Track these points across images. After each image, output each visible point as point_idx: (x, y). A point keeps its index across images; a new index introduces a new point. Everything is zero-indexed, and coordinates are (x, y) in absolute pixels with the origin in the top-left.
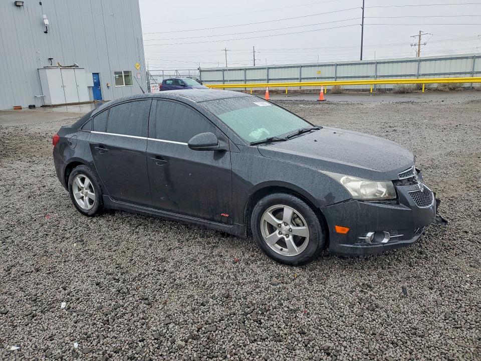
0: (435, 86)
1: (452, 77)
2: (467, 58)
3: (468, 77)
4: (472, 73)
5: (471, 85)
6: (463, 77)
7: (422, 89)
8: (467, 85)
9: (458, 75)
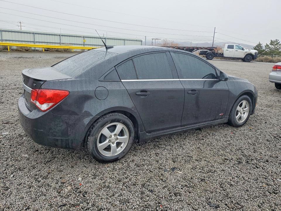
0: (15, 48)
1: (24, 43)
2: (30, 33)
3: (32, 44)
4: (34, 42)
5: (35, 48)
6: (30, 44)
7: (8, 49)
8: (33, 49)
9: (27, 43)
